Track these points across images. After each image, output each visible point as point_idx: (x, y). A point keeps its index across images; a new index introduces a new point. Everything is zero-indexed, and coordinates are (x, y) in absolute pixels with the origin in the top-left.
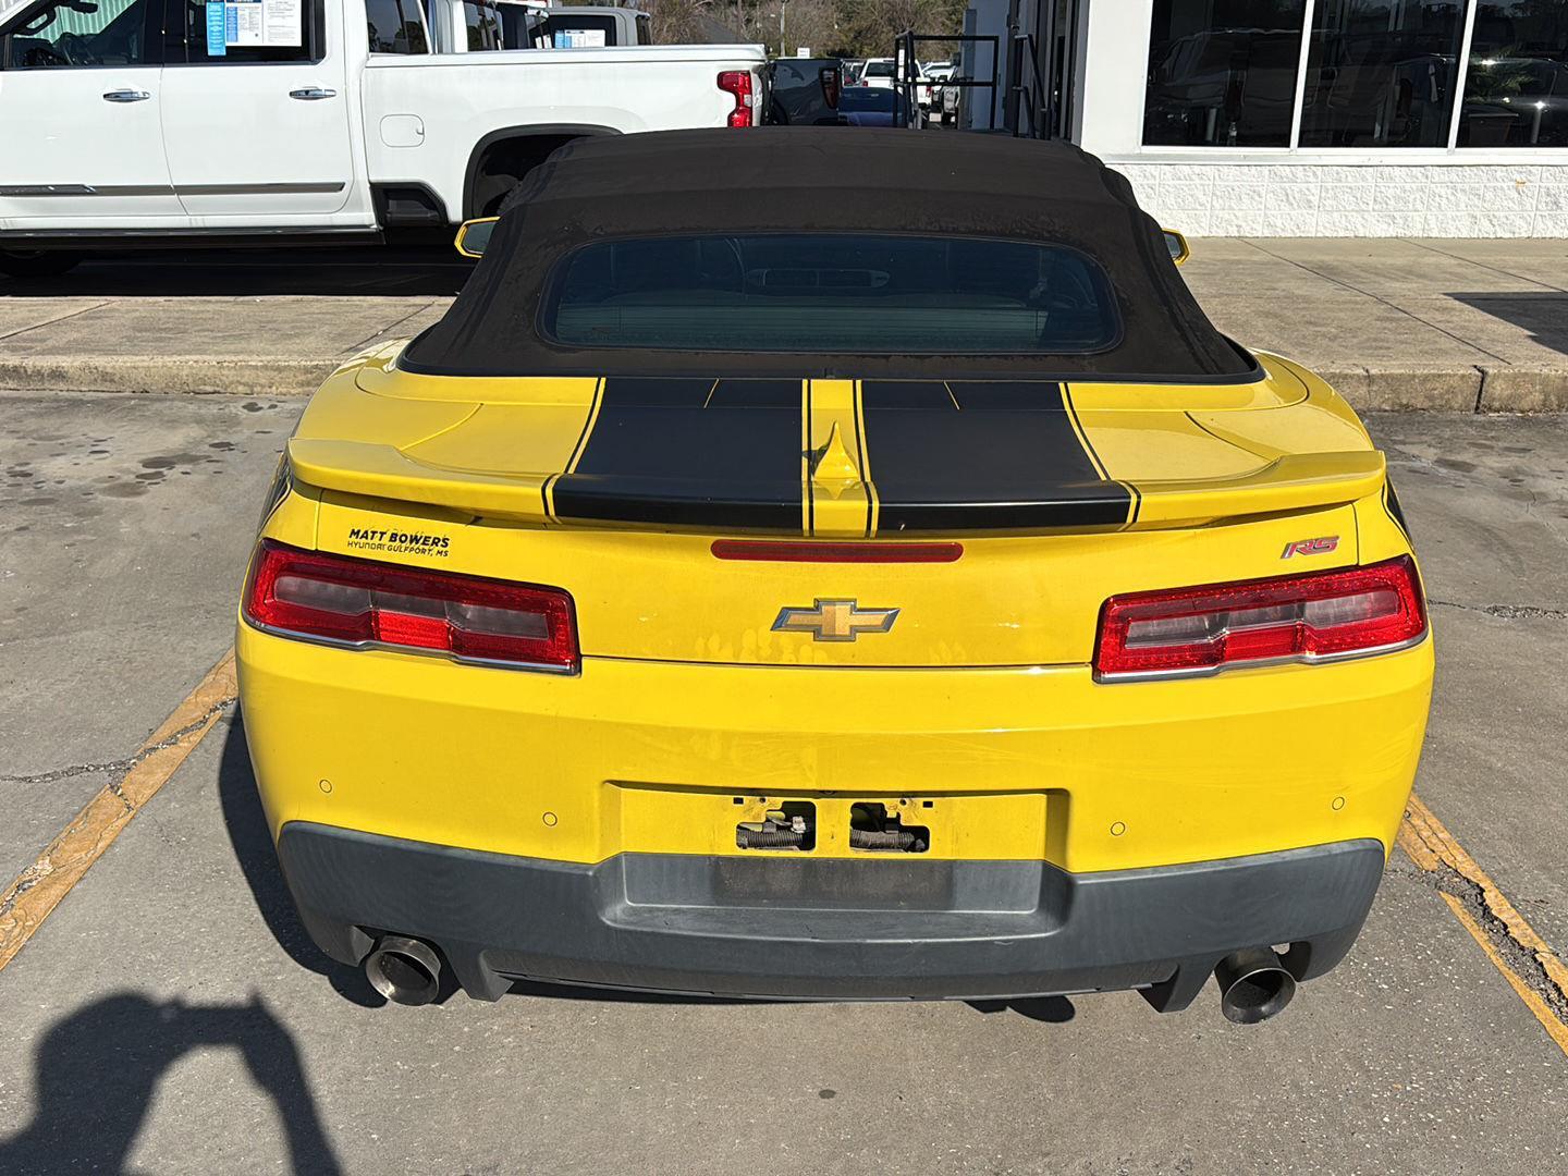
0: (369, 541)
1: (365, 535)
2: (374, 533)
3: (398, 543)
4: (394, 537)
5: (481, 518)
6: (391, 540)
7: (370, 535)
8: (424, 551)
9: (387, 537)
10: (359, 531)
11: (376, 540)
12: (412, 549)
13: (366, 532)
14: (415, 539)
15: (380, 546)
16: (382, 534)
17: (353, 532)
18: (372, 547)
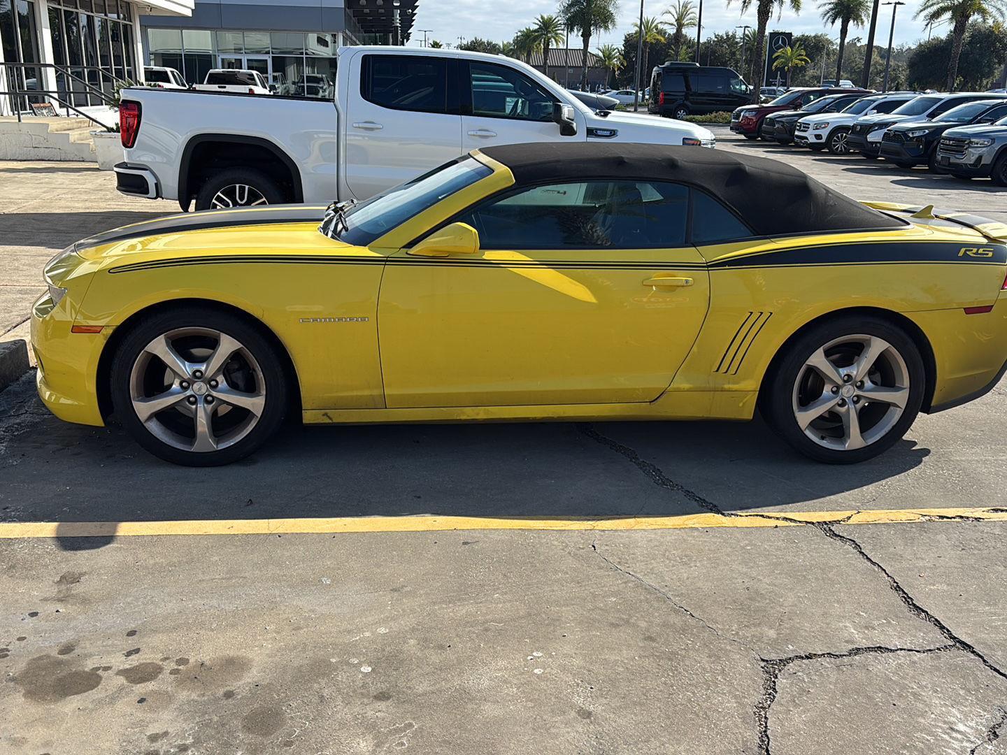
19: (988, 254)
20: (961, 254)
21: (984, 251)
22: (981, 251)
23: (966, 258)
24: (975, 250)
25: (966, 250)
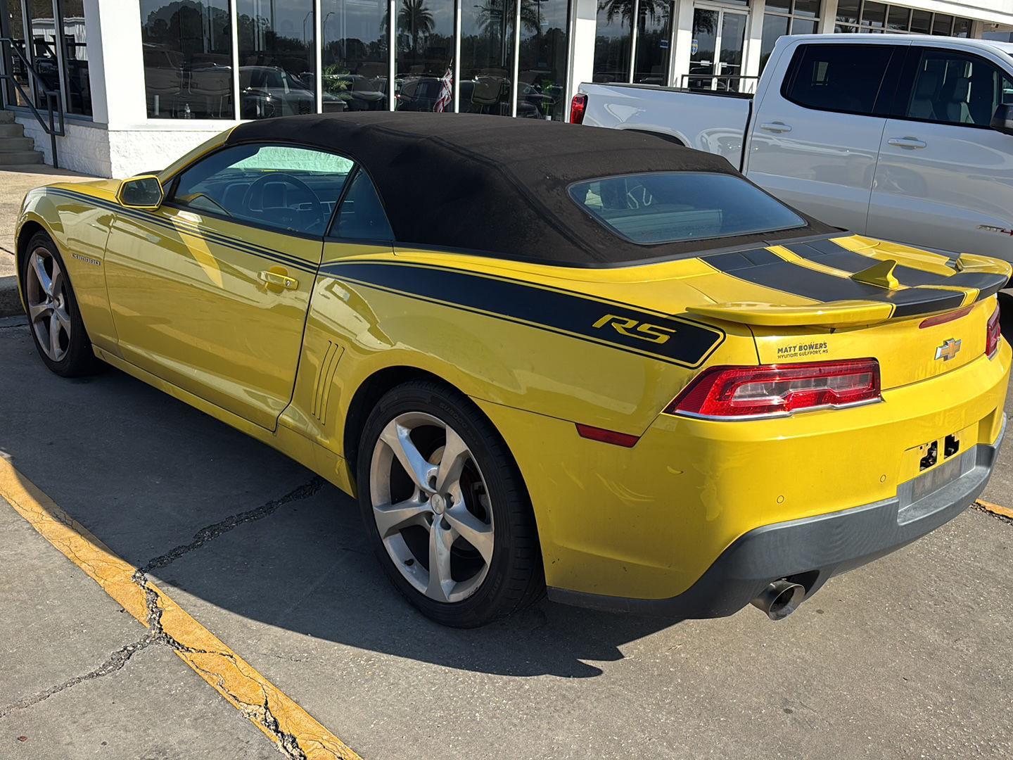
0: (789, 353)
1: (786, 350)
2: (790, 348)
3: (803, 351)
4: (800, 348)
5: (835, 329)
6: (800, 350)
7: (788, 349)
8: (816, 352)
9: (797, 349)
10: (782, 349)
11: (792, 352)
12: (811, 352)
13: (786, 348)
14: (811, 347)
15: (796, 354)
16: (795, 347)
17: (779, 351)
18: (791, 356)
19: (657, 337)
20: (599, 324)
21: (651, 329)
22: (644, 328)
23: (608, 334)
24: (631, 323)
25: (613, 320)
